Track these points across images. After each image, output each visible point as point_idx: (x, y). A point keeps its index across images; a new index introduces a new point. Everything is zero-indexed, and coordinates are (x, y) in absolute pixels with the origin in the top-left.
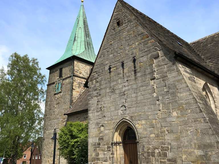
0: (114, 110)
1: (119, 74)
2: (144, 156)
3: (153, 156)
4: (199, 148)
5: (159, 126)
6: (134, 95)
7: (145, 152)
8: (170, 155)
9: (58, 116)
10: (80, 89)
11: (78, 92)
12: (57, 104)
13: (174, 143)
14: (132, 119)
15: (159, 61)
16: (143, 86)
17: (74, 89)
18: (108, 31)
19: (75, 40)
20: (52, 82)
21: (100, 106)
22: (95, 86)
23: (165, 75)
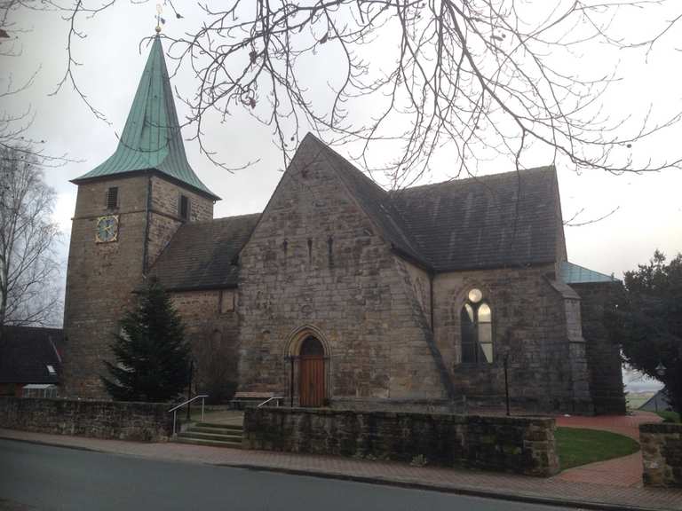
1: (302, 256)
3: (351, 377)
11: (157, 245)
12: (104, 266)
17: (150, 240)
18: (285, 181)
20: (89, 214)
22: (254, 267)
23: (376, 271)
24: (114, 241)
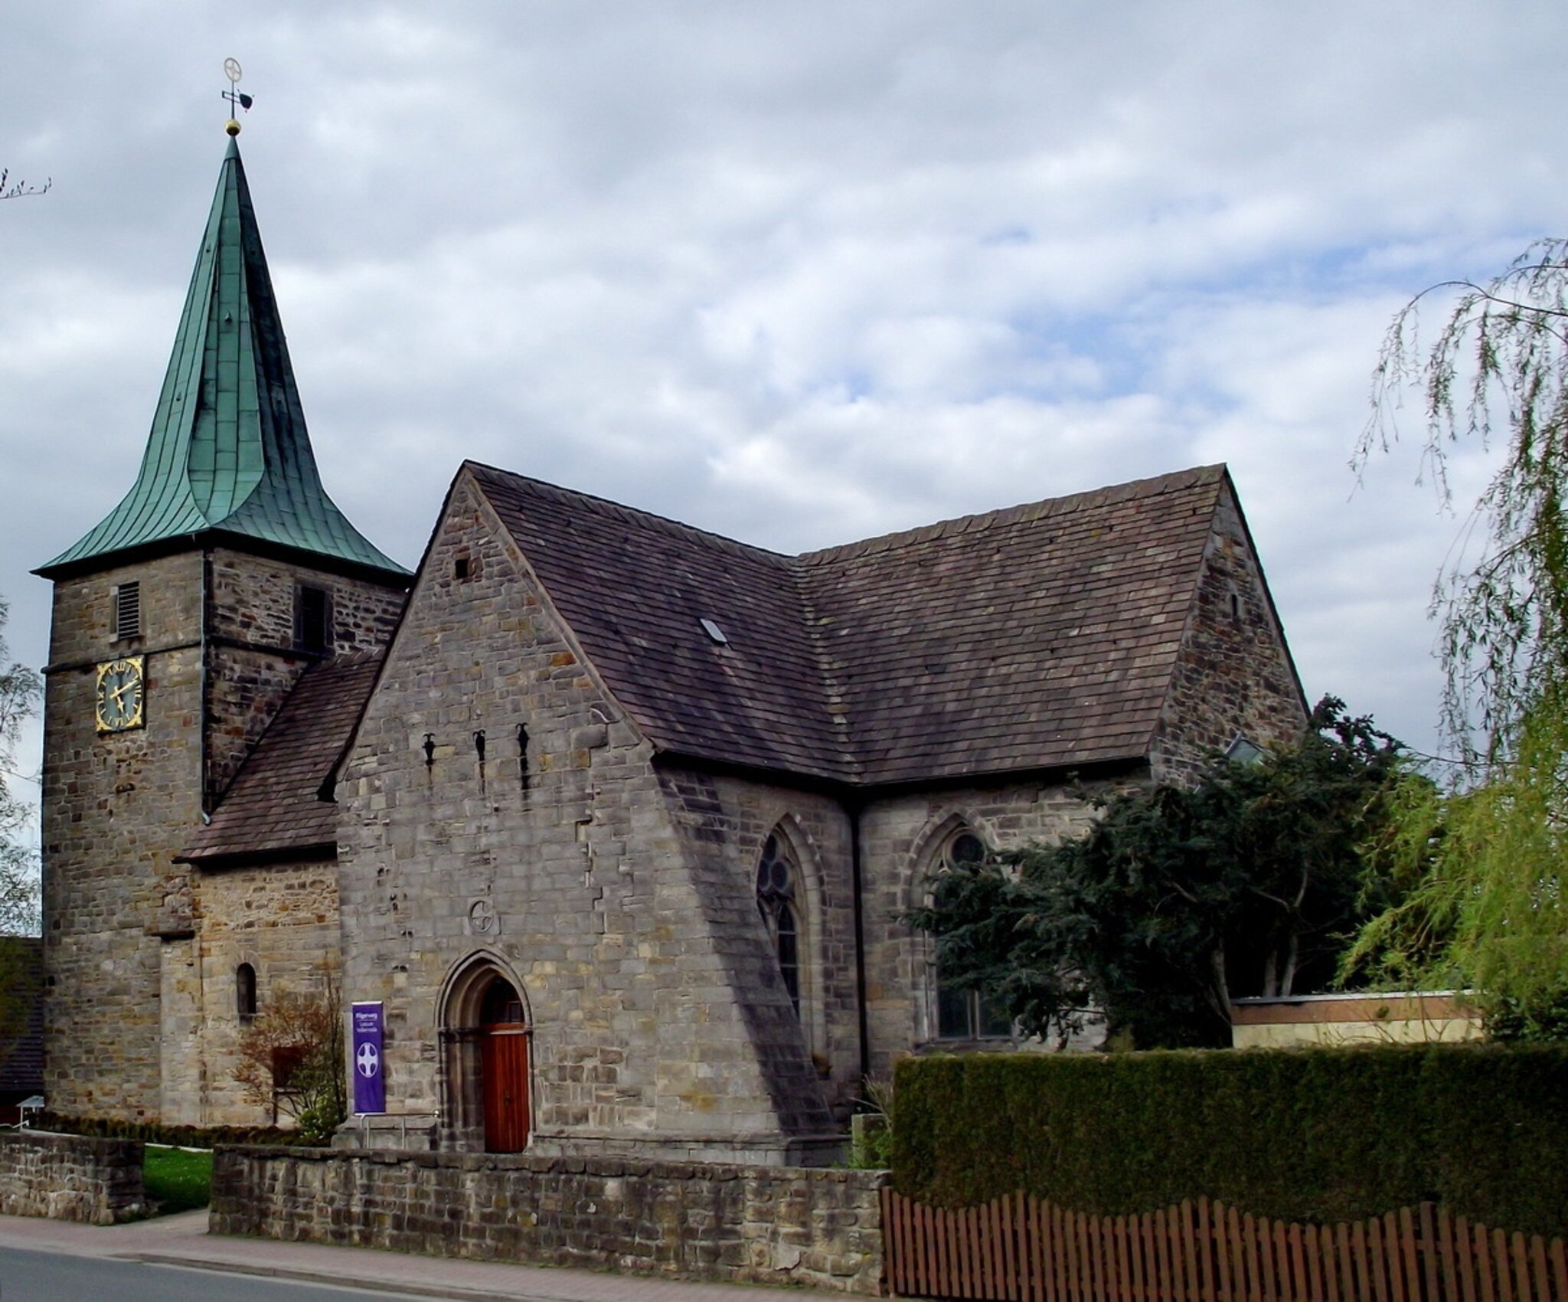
0: (445, 912)
2: (547, 1079)
3: (576, 1079)
4: (703, 1056)
5: (596, 984)
6: (519, 870)
7: (553, 1067)
8: (625, 1076)
10: (251, 713)
11: (237, 732)
12: (118, 792)
13: (638, 1043)
14: (510, 955)
16: (551, 842)
17: (218, 720)
19: (201, 405)
20: (79, 656)
21: (389, 892)
22: (367, 806)
23: (623, 814)
24: (136, 728)
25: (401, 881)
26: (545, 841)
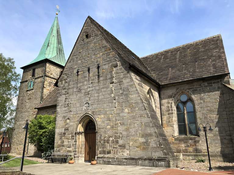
0: (79, 106)
1: (85, 77)
2: (100, 143)
3: (108, 143)
4: (143, 136)
5: (114, 119)
6: (96, 95)
7: (102, 140)
8: (121, 142)
9: (29, 110)
10: (51, 87)
11: (48, 90)
12: (28, 99)
14: (93, 114)
15: (117, 70)
16: (104, 88)
17: (45, 88)
18: (78, 41)
19: (48, 45)
20: (25, 80)
21: (67, 103)
22: (64, 86)
23: (121, 80)
24: (32, 89)
25: (70, 100)
26: (103, 88)
